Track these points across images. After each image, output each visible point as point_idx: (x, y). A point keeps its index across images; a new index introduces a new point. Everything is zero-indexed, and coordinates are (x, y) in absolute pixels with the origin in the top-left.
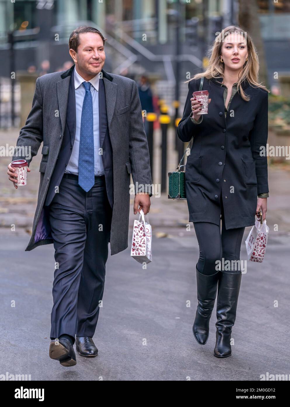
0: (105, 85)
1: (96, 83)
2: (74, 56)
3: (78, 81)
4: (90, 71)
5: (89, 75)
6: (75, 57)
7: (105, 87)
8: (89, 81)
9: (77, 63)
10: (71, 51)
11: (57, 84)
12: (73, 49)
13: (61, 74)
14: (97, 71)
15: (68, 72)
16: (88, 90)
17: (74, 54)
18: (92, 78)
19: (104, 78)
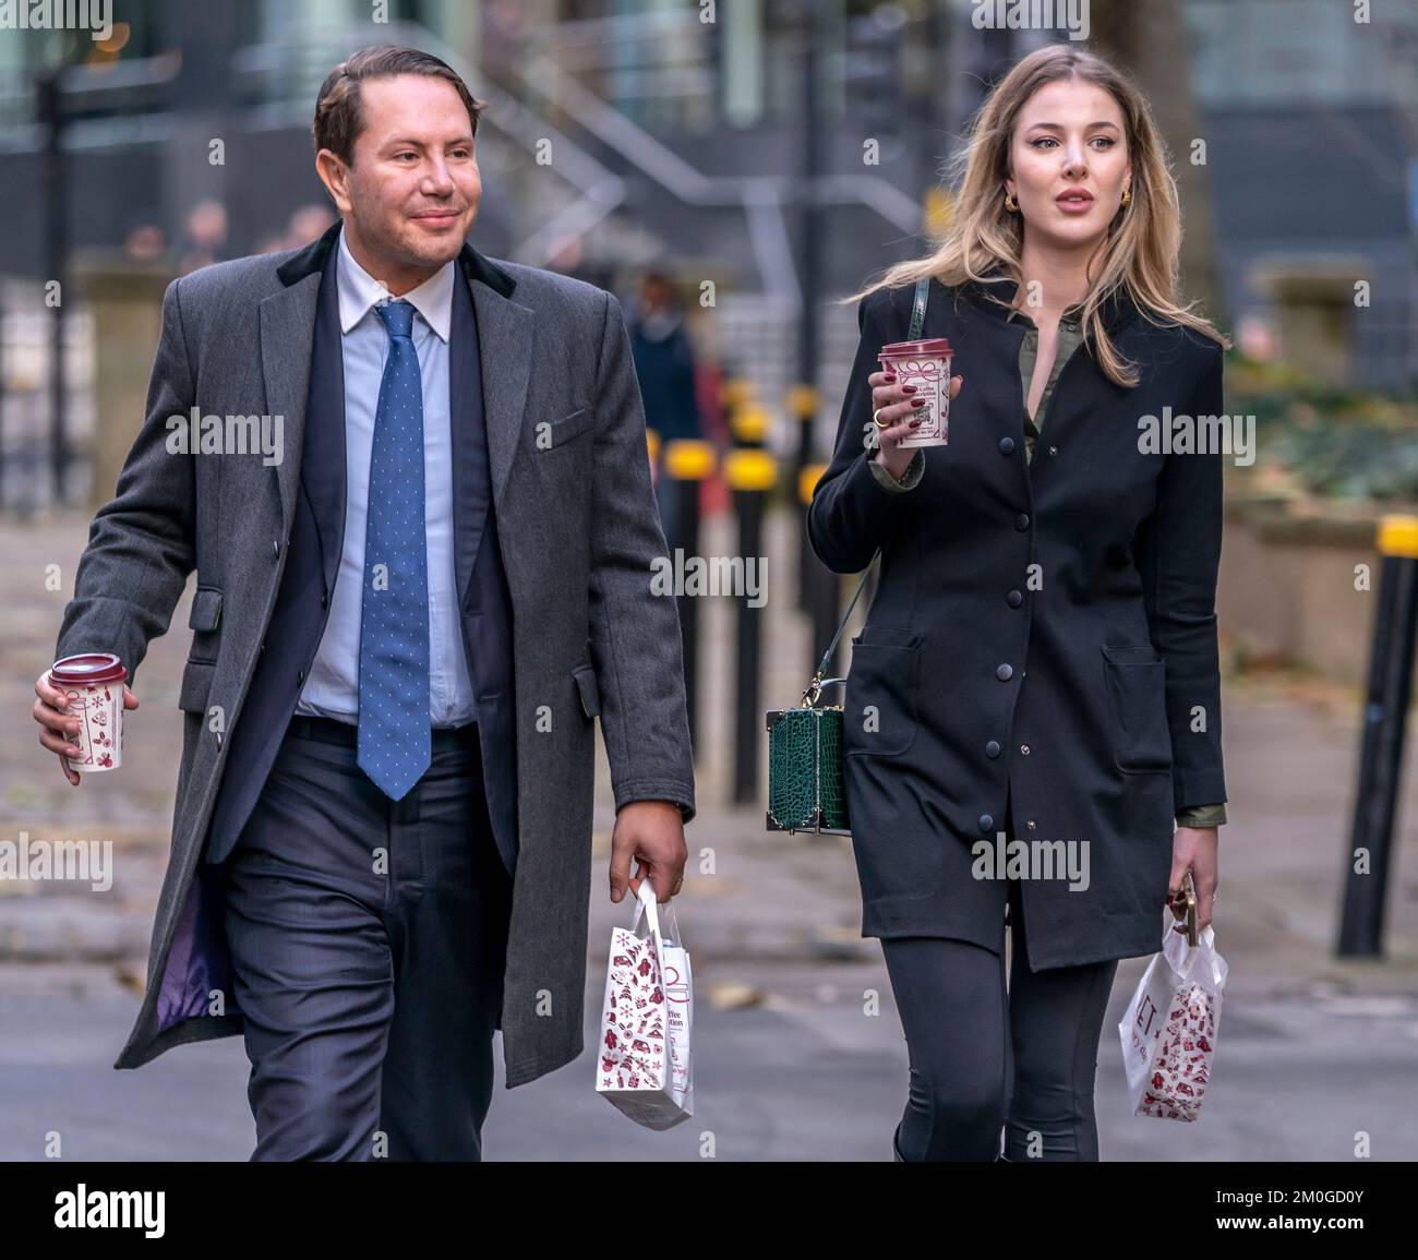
0: (481, 316)
1: (436, 305)
2: (337, 184)
3: (356, 296)
4: (409, 251)
5: (406, 270)
6: (340, 188)
7: (480, 324)
8: (408, 297)
9: (353, 212)
10: (324, 158)
11: (259, 311)
12: (333, 152)
13: (279, 266)
14: (442, 250)
15: (310, 256)
16: (399, 339)
17: (339, 175)
18: (420, 282)
19: (475, 284)
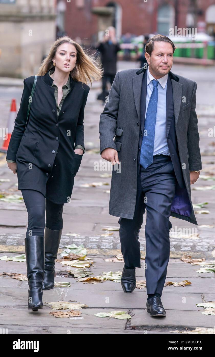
1: (163, 82)
2: (148, 59)
3: (149, 79)
4: (159, 72)
6: (148, 60)
7: (173, 87)
8: (158, 80)
9: (150, 64)
10: (146, 54)
11: (133, 80)
12: (148, 53)
13: (137, 71)
14: (164, 73)
15: (142, 70)
16: (155, 87)
17: (148, 57)
18: (160, 78)
19: (172, 80)
